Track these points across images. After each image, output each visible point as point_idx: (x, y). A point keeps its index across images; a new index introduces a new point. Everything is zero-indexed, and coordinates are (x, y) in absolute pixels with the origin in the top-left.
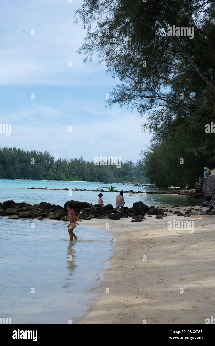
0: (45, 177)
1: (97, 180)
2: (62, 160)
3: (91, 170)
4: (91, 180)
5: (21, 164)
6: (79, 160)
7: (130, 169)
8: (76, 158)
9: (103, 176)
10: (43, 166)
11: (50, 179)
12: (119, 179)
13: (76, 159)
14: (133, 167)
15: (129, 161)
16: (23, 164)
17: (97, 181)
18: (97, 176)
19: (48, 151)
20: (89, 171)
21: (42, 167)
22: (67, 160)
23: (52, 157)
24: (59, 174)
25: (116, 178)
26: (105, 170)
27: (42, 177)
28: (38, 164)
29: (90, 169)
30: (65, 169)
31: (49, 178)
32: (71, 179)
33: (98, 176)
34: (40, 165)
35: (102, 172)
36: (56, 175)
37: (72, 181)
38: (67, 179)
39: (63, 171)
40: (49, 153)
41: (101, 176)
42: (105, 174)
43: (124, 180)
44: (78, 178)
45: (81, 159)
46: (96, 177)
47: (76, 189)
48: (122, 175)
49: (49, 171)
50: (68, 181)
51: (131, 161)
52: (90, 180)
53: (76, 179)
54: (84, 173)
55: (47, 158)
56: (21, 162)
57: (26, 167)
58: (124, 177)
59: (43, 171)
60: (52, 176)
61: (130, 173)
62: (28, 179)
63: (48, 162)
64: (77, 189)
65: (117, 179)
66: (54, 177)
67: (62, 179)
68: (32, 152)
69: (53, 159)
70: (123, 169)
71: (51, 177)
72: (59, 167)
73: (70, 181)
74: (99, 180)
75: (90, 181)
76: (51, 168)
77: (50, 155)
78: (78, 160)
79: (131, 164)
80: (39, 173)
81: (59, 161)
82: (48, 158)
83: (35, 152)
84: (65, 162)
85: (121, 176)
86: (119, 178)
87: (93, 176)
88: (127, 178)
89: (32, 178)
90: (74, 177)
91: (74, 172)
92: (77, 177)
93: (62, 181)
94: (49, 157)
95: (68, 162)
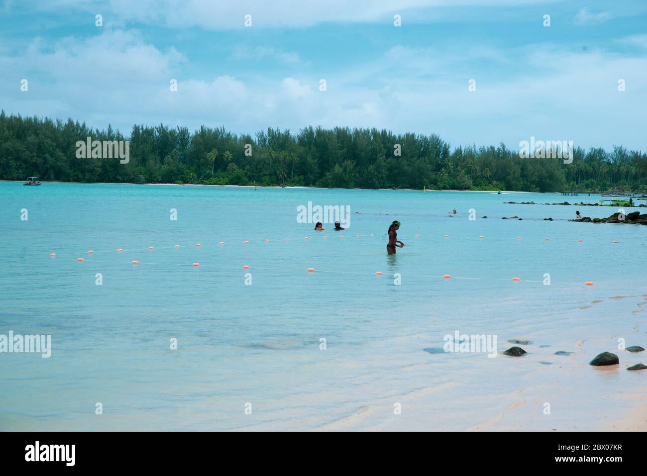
0: (435, 184)
1: (535, 188)
2: (465, 150)
3: (522, 169)
4: (522, 187)
5: (389, 160)
6: (499, 149)
7: (599, 166)
8: (493, 145)
9: (548, 180)
10: (430, 163)
11: (445, 188)
12: (577, 186)
13: (492, 148)
14: (605, 160)
15: (596, 148)
16: (392, 159)
17: (535, 190)
18: (534, 181)
19: (436, 134)
20: (518, 171)
21: (428, 165)
22: (473, 151)
23: (445, 145)
24: (461, 178)
25: (571, 183)
26: (551, 169)
27: (429, 183)
28: (421, 159)
29: (521, 166)
30: (473, 168)
31: (442, 186)
32: (484, 187)
33: (537, 180)
34: (425, 161)
35: (544, 172)
36: (454, 180)
37: (485, 190)
38: (476, 187)
39: (468, 172)
40: (440, 138)
41: (544, 180)
42: (551, 176)
43: (587, 186)
44: (497, 185)
45: (501, 147)
46: (532, 183)
47: (582, 203)
48: (584, 177)
49: (442, 172)
50: (478, 190)
51: (600, 150)
52: (520, 188)
53: (493, 185)
54: (509, 174)
55: (436, 148)
56: (389, 157)
57: (398, 165)
58: (588, 180)
59: (430, 173)
60: (448, 182)
61: (600, 174)
62: (403, 188)
63: (437, 155)
64: (584, 203)
65: (573, 185)
66: (451, 185)
67: (467, 187)
68: (407, 135)
69: (448, 148)
70: (586, 164)
71: (445, 183)
72: (459, 164)
73: (483, 190)
74: (538, 188)
75: (522, 190)
76: (445, 166)
77: (442, 141)
78: (496, 149)
79: (601, 154)
80: (423, 177)
81: (458, 152)
82: (438, 146)
83: (413, 135)
84: (470, 155)
85: (581, 180)
86: (577, 183)
87: (527, 180)
88: (593, 184)
89: (409, 186)
90: (490, 183)
91: (489, 174)
92: (495, 182)
93: (467, 191)
94: (440, 146)
95: (477, 154)
